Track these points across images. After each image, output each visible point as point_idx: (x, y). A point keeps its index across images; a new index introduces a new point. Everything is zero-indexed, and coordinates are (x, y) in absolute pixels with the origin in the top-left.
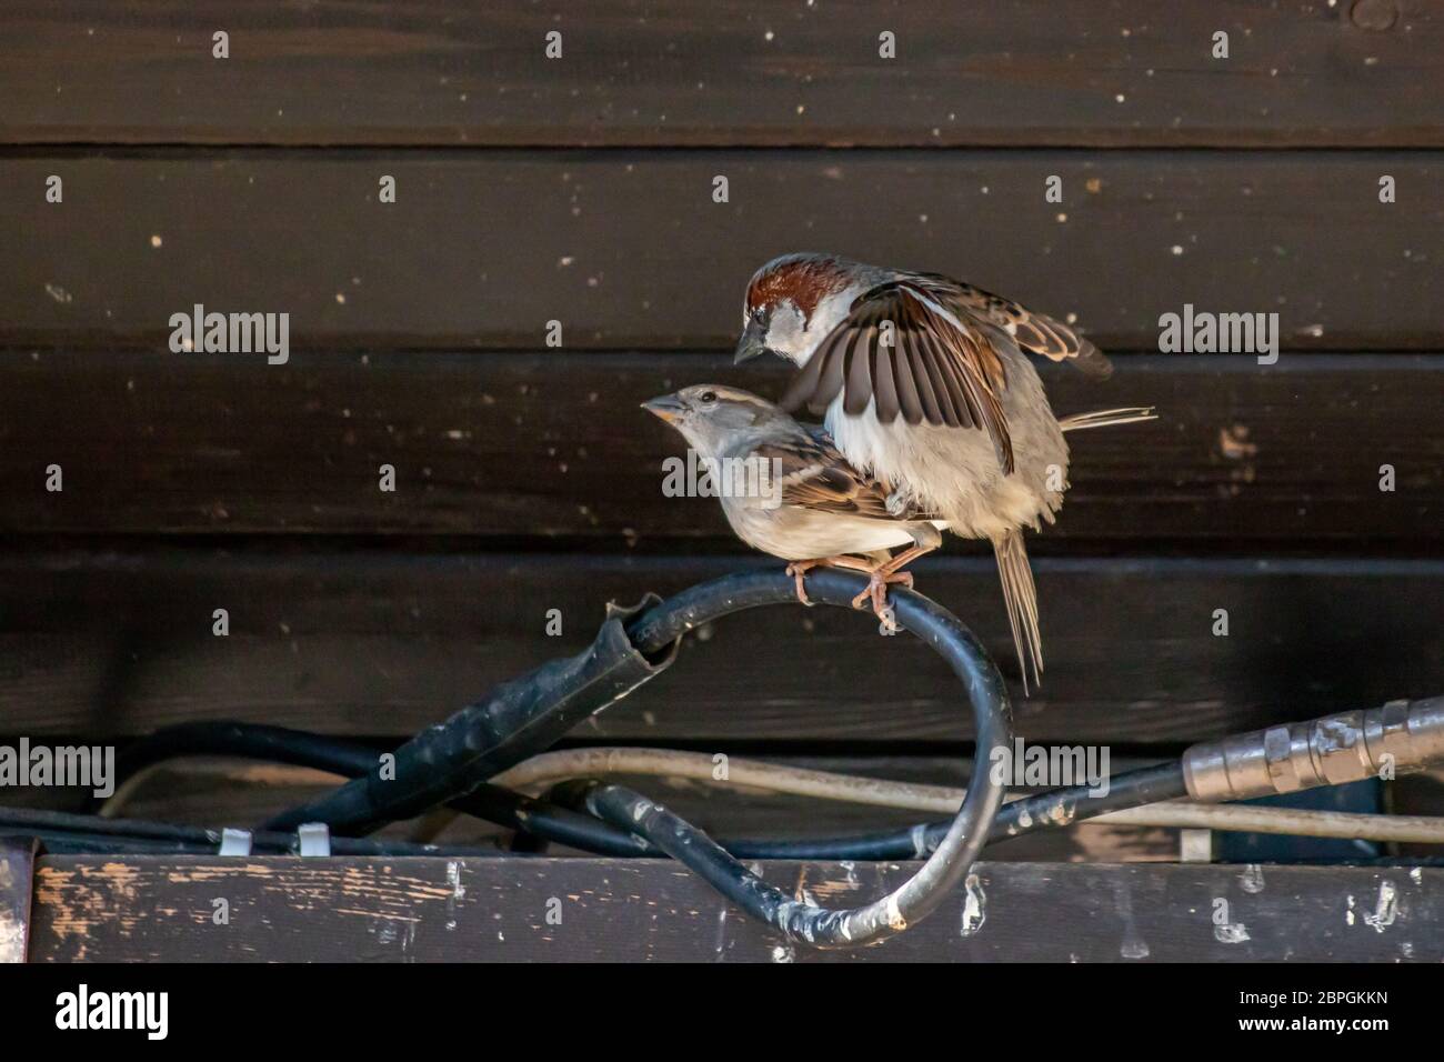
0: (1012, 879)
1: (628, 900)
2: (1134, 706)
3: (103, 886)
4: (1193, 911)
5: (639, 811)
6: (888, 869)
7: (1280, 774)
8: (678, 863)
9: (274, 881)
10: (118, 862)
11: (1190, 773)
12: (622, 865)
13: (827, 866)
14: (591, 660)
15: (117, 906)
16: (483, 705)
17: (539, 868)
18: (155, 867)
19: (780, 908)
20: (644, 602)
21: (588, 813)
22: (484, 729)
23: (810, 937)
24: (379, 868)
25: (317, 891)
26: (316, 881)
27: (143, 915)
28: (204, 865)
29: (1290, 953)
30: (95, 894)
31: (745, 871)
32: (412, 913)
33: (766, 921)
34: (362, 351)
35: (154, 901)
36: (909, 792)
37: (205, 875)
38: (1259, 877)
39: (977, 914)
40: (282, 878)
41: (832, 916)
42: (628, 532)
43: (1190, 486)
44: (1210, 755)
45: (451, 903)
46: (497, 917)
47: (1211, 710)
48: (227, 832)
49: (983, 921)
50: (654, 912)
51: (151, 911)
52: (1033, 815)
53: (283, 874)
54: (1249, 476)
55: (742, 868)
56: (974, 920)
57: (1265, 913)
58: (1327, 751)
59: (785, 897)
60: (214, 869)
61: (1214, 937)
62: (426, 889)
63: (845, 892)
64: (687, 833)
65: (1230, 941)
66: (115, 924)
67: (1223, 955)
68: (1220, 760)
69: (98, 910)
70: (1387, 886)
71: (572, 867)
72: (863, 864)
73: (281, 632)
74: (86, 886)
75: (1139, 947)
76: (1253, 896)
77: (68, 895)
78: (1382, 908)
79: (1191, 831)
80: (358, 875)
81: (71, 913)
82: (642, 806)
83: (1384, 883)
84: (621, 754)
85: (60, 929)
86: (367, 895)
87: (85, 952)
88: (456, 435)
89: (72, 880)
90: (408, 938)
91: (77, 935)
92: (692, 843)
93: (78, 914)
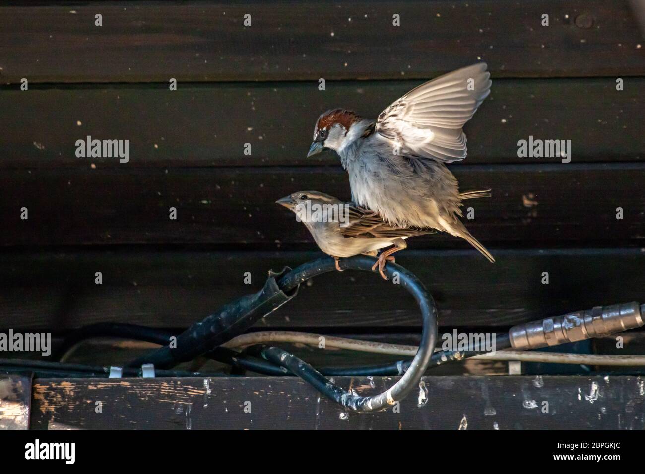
0: (439, 383)
1: (279, 394)
2: (488, 311)
3: (61, 391)
4: (514, 395)
5: (283, 357)
6: (387, 380)
7: (550, 338)
8: (300, 378)
9: (132, 388)
10: (67, 381)
11: (512, 338)
12: (276, 379)
13: (361, 378)
14: (263, 294)
15: (67, 399)
16: (219, 314)
17: (242, 381)
18: (82, 383)
19: (342, 396)
20: (284, 270)
21: (262, 358)
22: (218, 323)
23: (355, 408)
24: (175, 382)
25: (150, 392)
26: (149, 388)
27: (78, 403)
29: (555, 412)
30: (58, 395)
31: (328, 381)
32: (190, 401)
33: (336, 402)
34: (166, 168)
35: (82, 397)
36: (395, 348)
37: (103, 386)
38: (541, 381)
39: (425, 398)
40: (135, 387)
41: (364, 399)
42: (277, 242)
43: (511, 219)
44: (520, 330)
45: (206, 396)
46: (225, 402)
47: (521, 312)
48: (112, 368)
49: (427, 401)
50: (290, 399)
51: (81, 401)
52: (447, 356)
53: (136, 385)
54: (535, 214)
55: (326, 380)
56: (423, 400)
57: (544, 396)
58: (569, 328)
59: (344, 391)
60: (107, 384)
61: (523, 406)
62: (195, 391)
63: (369, 389)
64: (304, 366)
65: (529, 407)
66: (66, 407)
67: (527, 414)
68: (524, 332)
69: (59, 401)
70: (595, 384)
71: (255, 380)
72: (377, 378)
73: (134, 285)
74: (54, 391)
75: (492, 410)
76: (538, 388)
77: (47, 395)
78: (593, 393)
79: (513, 362)
80: (167, 385)
81: (48, 402)
82: (284, 355)
83: (594, 383)
84: (276, 334)
85: (43, 409)
86: (171, 393)
87: (54, 419)
88: (205, 202)
89: (48, 389)
90: (188, 411)
91: (50, 411)
92: (305, 370)
93: (51, 403)
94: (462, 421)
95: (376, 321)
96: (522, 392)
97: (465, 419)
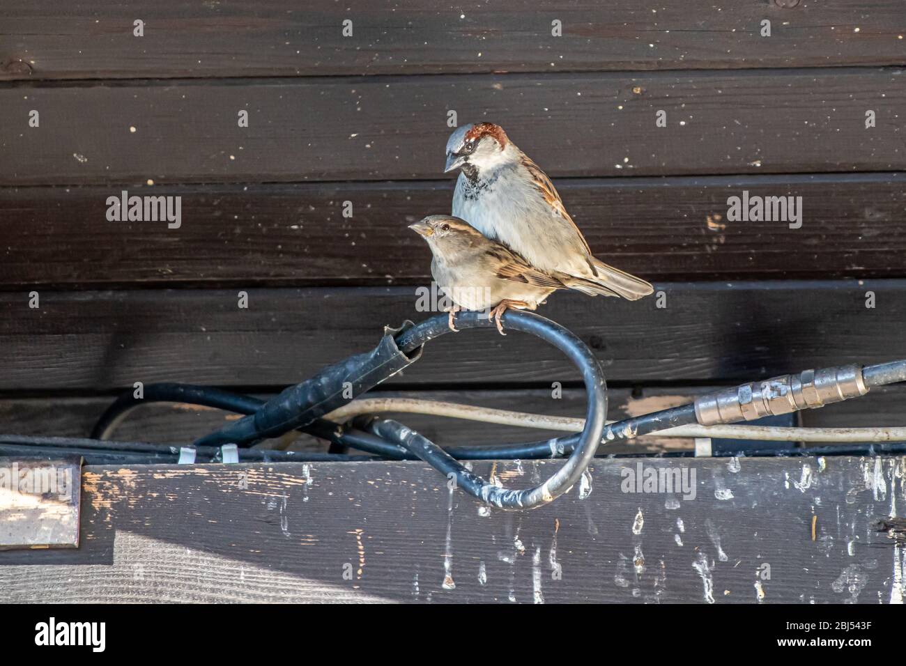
0: (606, 468)
1: (401, 484)
2: (660, 361)
3: (119, 482)
4: (703, 483)
5: (403, 434)
6: (539, 464)
7: (747, 410)
8: (426, 463)
9: (210, 477)
10: (126, 468)
11: (699, 410)
12: (396, 464)
13: (506, 462)
14: (376, 356)
15: (126, 492)
16: (316, 378)
17: (352, 467)
18: (146, 471)
19: (483, 488)
20: (404, 325)
21: (375, 434)
22: (318, 391)
23: (500, 505)
24: (266, 469)
25: (233, 482)
26: (232, 477)
27: (141, 497)
28: (172, 469)
29: (756, 504)
30: (114, 486)
31: (463, 468)
32: (285, 493)
33: (475, 496)
34: (244, 184)
35: (146, 489)
36: (548, 420)
37: (173, 475)
38: (738, 464)
39: (588, 487)
40: (214, 475)
41: (512, 494)
42: (388, 276)
43: (691, 246)
44: (709, 400)
45: (306, 487)
46: (330, 494)
48: (182, 449)
49: (591, 490)
50: (415, 490)
51: (144, 495)
52: (615, 433)
53: (215, 473)
54: (722, 240)
55: (460, 466)
56: (586, 491)
57: (741, 483)
58: (772, 398)
59: (485, 482)
60: (178, 471)
61: (714, 497)
62: (292, 480)
63: (517, 477)
64: (431, 447)
65: (723, 499)
66: (126, 502)
67: (719, 507)
68: (714, 403)
69: (116, 495)
70: (806, 467)
71: (370, 466)
72: (525, 461)
73: (202, 331)
74: (109, 482)
75: (675, 503)
76: (735, 474)
77: (100, 487)
78: (804, 479)
79: (700, 439)
80: (256, 473)
81: (102, 496)
82: (404, 432)
83: (804, 466)
84: (392, 401)
85: (96, 505)
86: (260, 484)
87: (110, 517)
88: (295, 227)
89: (102, 479)
90: (283, 507)
91: (106, 508)
92: (433, 452)
93: (105, 496)
94: (637, 517)
95: (515, 375)
96: (713, 479)
97: (640, 514)
